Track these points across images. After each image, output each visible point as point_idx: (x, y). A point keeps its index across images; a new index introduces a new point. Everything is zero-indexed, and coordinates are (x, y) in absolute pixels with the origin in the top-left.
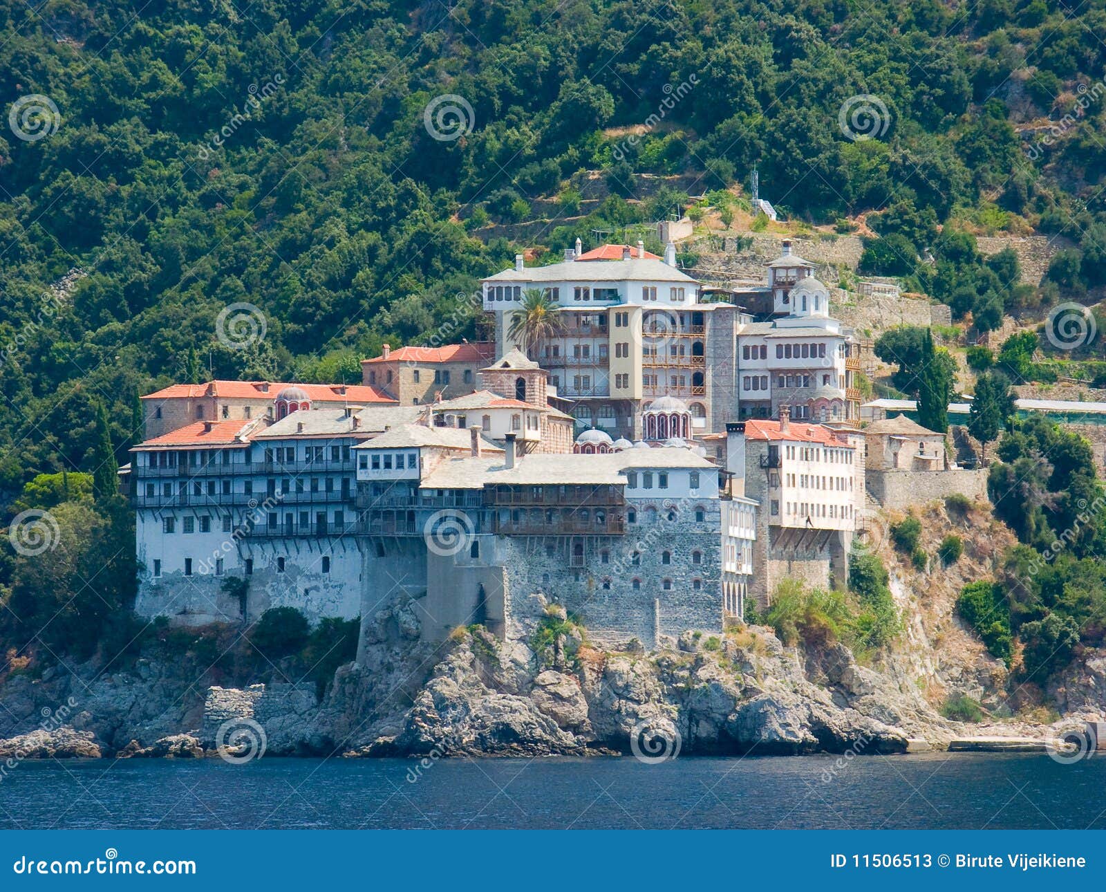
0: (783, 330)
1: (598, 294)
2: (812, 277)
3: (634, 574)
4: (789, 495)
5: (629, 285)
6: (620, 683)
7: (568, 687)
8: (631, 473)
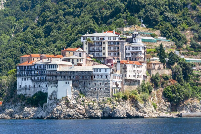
0: (133, 44)
1: (101, 39)
2: (140, 36)
3: (95, 88)
4: (128, 73)
5: (106, 37)
6: (91, 107)
7: (82, 107)
8: (94, 69)
